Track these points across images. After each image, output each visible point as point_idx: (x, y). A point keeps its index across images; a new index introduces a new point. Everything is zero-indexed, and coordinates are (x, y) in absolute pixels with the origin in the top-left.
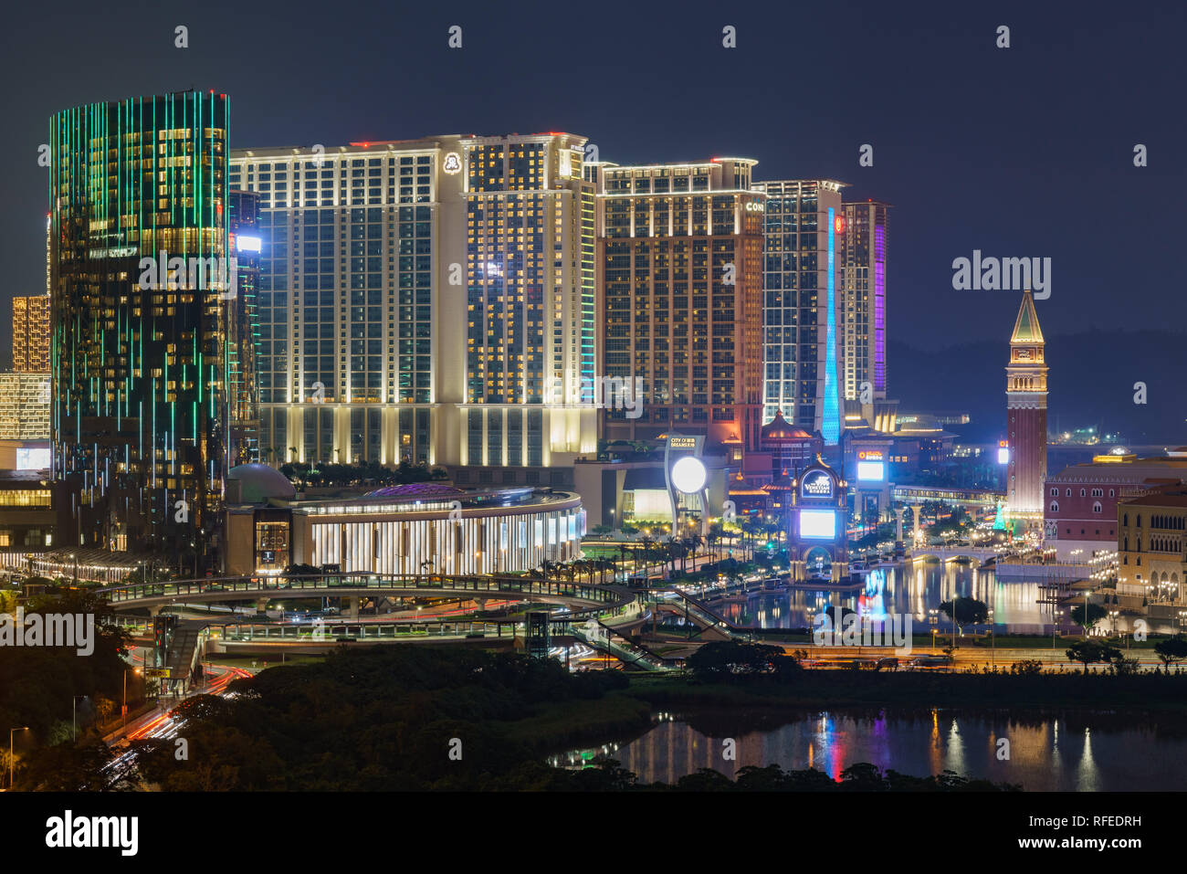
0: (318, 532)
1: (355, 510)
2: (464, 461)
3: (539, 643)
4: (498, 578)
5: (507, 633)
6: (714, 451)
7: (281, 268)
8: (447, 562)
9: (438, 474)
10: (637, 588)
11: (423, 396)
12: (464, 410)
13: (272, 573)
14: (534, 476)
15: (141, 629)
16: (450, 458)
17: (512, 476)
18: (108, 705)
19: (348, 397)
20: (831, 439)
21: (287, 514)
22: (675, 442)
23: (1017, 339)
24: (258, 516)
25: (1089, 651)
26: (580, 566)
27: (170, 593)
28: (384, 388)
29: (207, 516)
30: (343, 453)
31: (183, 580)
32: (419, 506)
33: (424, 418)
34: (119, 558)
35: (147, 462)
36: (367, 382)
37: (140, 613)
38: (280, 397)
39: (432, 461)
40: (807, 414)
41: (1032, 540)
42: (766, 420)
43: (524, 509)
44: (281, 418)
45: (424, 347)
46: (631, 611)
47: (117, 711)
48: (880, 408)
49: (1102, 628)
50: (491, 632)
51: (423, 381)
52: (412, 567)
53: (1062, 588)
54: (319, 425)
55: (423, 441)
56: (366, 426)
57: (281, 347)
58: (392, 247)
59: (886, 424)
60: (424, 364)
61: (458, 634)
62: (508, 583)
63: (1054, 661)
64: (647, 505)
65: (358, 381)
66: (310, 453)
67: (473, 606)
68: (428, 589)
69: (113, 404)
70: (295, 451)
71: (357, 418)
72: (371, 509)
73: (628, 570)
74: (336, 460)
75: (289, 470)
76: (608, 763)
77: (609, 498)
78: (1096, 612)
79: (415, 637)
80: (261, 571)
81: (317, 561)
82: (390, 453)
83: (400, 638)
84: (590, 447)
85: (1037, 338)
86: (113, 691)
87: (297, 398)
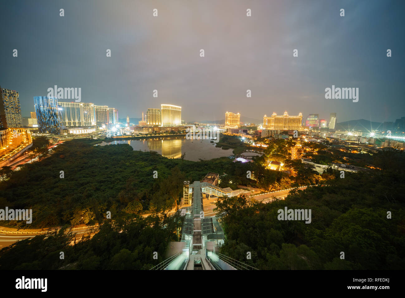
0: (70, 131)
1: (77, 129)
2: (84, 125)
3: (92, 138)
4: (88, 134)
5: (89, 137)
6: (106, 125)
7: (64, 111)
8: (83, 133)
9: (82, 127)
10: (100, 134)
11: (80, 121)
12: (84, 122)
13: (66, 134)
14: (91, 127)
15: (51, 139)
16: (83, 125)
17: (89, 127)
18: (48, 145)
19: (72, 121)
20: (115, 124)
21: (67, 130)
22: (103, 124)
23: (127, 118)
24: (63, 130)
25: (133, 136)
26: (95, 132)
27: (54, 136)
28: (76, 120)
29: (58, 130)
30: (72, 125)
31: (55, 135)
32: (80, 129)
33: (80, 123)
34: (48, 133)
35: (50, 126)
36: (74, 120)
37: (51, 138)
38: (65, 121)
39: (81, 126)
40: (113, 123)
41: (129, 130)
42: (110, 123)
43: (91, 129)
44: (65, 123)
45: (80, 118)
46: (100, 135)
47: (49, 145)
48: (118, 122)
49: (133, 135)
50: (88, 137)
51: (80, 120)
52: (80, 133)
53: (131, 133)
54: (70, 123)
55: (80, 124)
56: (74, 123)
57: (65, 117)
58: (76, 110)
59: (119, 123)
60: (80, 119)
61: (85, 138)
62: (89, 134)
63: (130, 137)
64: (100, 128)
65: (73, 120)
66: (69, 125)
67: (86, 136)
68: (82, 135)
69: (45, 121)
70: (67, 125)
71: (73, 123)
72: (75, 129)
73: (99, 133)
74: (71, 126)
75: (67, 127)
76: (99, 145)
77: (97, 128)
78: (133, 134)
79: (81, 138)
80: (64, 134)
81: (70, 133)
82: (77, 125)
83: (79, 138)
84: (96, 125)
85: (128, 118)
86: (49, 144)
87: (67, 121)
